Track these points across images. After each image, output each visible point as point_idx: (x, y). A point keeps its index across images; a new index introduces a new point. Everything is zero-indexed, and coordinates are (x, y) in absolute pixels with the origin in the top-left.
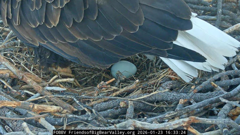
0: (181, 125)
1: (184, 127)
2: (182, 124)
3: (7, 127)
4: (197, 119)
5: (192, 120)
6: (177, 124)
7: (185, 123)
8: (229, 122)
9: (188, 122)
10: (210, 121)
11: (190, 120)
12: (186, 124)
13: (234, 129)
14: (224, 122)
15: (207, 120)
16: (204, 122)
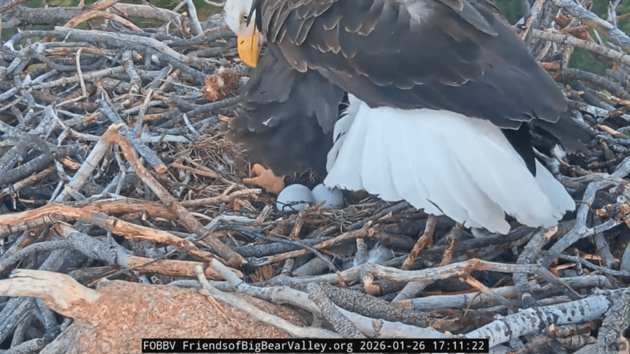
0: (454, 273)
1: (459, 276)
2: (457, 272)
3: (154, 279)
4: (483, 264)
5: (473, 265)
6: (447, 272)
7: (461, 271)
8: (537, 271)
9: (467, 269)
10: (506, 268)
11: (471, 266)
12: (463, 272)
13: (550, 284)
14: (530, 270)
15: (500, 266)
16: (495, 268)
